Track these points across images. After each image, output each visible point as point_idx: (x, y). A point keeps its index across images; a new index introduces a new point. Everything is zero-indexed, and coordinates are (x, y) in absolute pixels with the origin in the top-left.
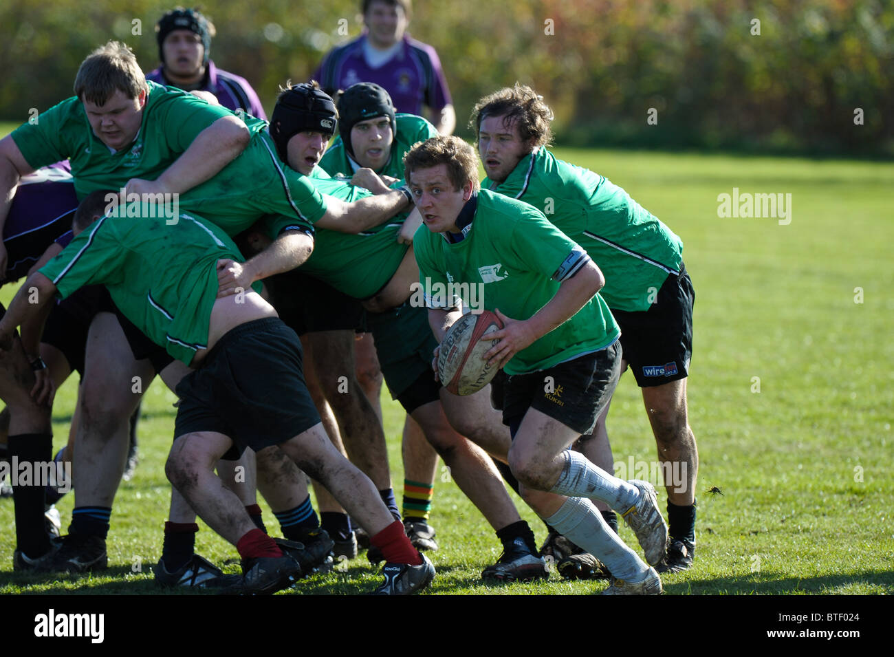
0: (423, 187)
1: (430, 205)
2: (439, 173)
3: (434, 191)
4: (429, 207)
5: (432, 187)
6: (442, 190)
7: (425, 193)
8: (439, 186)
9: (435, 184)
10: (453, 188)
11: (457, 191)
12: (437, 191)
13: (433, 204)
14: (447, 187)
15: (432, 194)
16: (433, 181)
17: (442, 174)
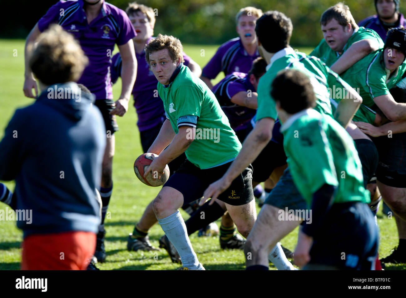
0: (157, 61)
1: (161, 70)
2: (164, 53)
3: (162, 63)
4: (160, 71)
5: (161, 60)
6: (167, 62)
7: (158, 64)
8: (165, 60)
9: (163, 59)
10: (172, 61)
11: (173, 62)
12: (164, 63)
13: (162, 70)
14: (169, 61)
15: (162, 65)
16: (162, 58)
17: (166, 54)
